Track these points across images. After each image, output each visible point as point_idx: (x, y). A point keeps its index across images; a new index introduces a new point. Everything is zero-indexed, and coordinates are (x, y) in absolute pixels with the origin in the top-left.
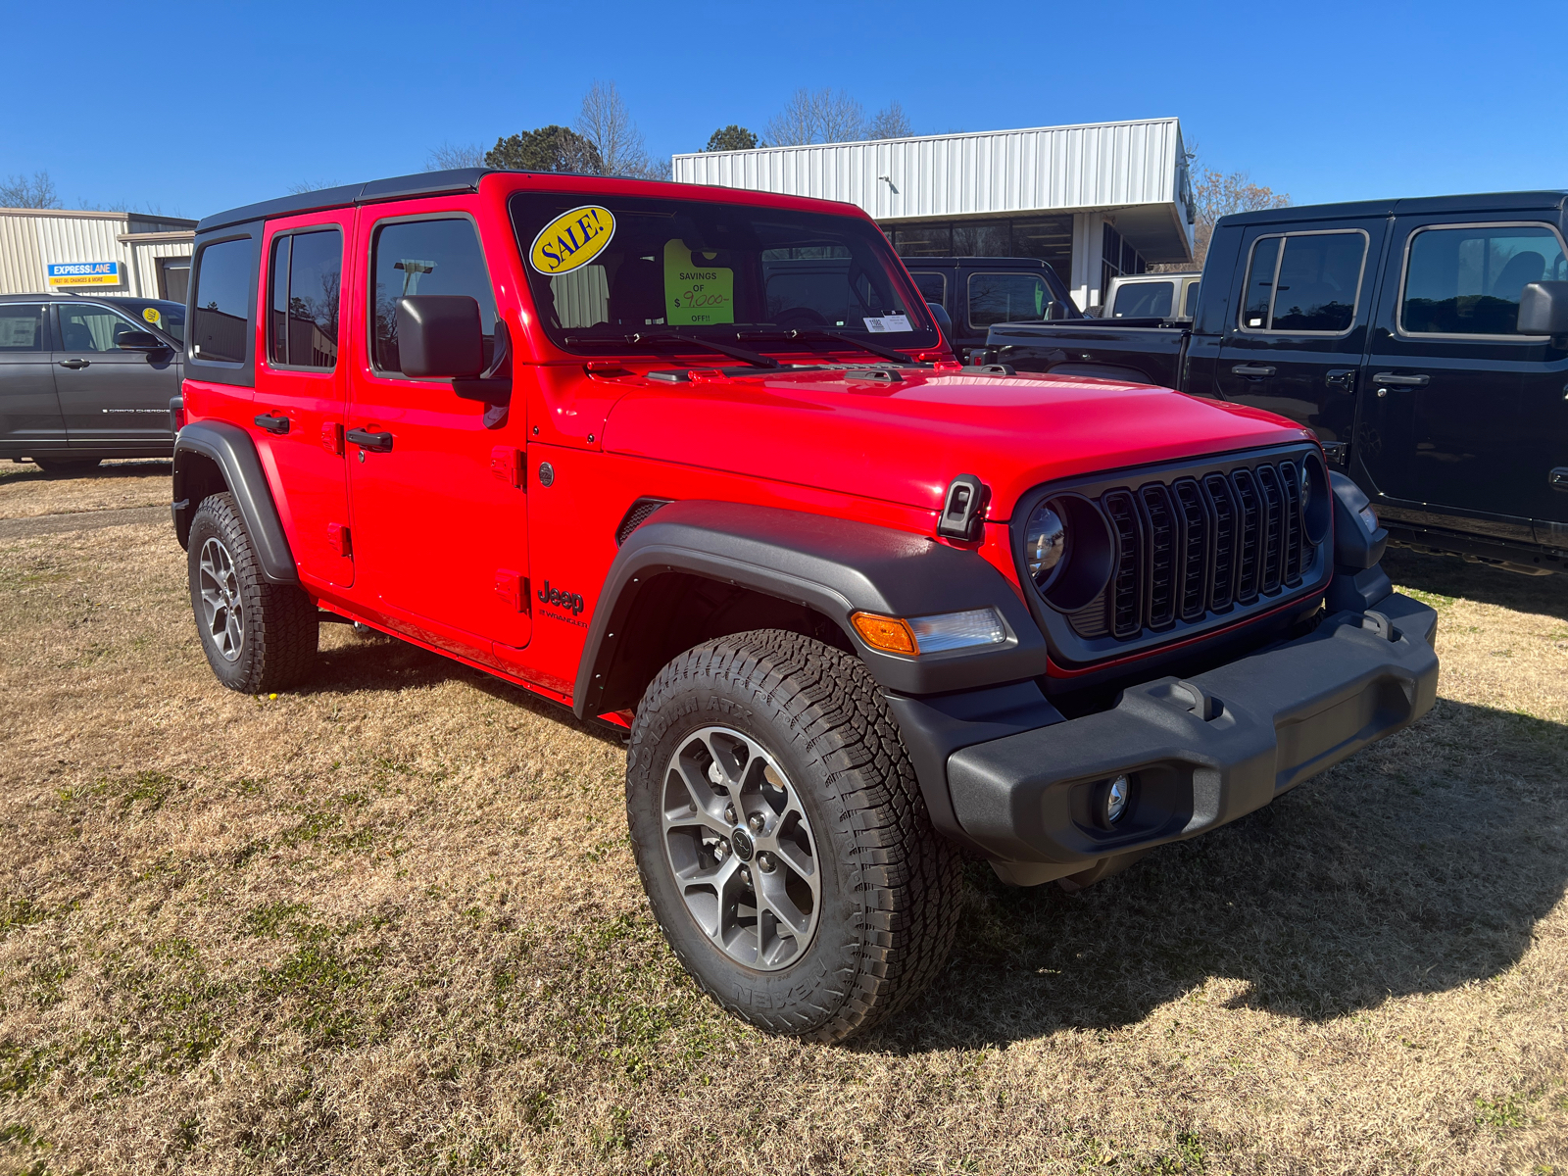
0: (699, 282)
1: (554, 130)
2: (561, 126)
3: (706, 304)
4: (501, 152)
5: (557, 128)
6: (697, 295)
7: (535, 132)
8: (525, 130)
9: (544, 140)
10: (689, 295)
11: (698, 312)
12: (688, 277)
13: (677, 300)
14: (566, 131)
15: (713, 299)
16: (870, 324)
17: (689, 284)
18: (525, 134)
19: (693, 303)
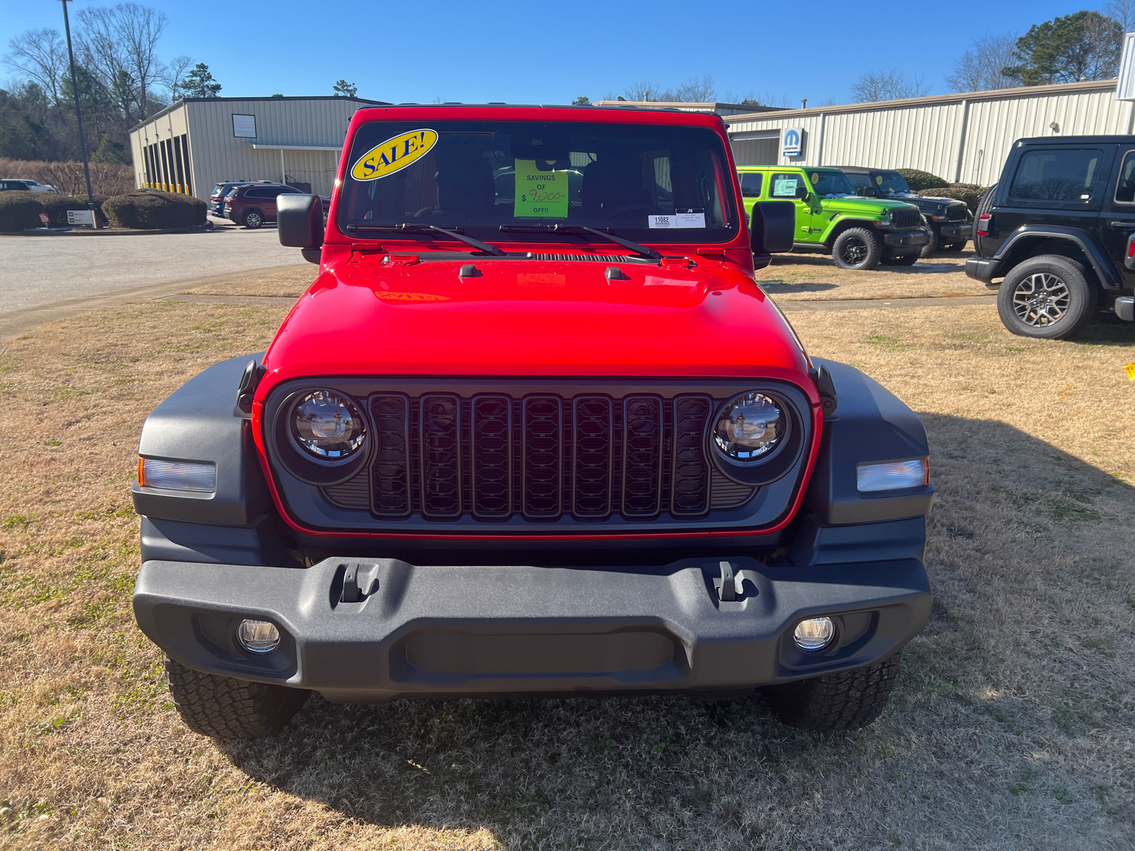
0: (542, 182)
1: (1083, 15)
2: (1091, 10)
3: (546, 199)
4: (1032, 36)
5: (1086, 13)
6: (540, 192)
7: (1065, 18)
8: (1058, 16)
9: (1071, 24)
10: (534, 192)
11: (539, 205)
12: (533, 178)
13: (524, 196)
14: (1095, 15)
15: (552, 196)
16: (654, 222)
17: (534, 184)
18: (1057, 20)
19: (537, 198)
